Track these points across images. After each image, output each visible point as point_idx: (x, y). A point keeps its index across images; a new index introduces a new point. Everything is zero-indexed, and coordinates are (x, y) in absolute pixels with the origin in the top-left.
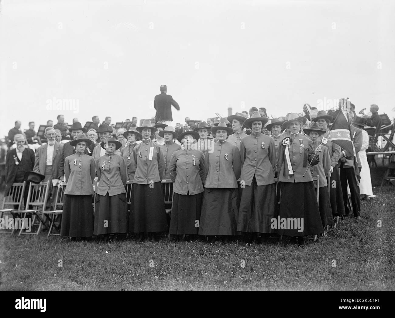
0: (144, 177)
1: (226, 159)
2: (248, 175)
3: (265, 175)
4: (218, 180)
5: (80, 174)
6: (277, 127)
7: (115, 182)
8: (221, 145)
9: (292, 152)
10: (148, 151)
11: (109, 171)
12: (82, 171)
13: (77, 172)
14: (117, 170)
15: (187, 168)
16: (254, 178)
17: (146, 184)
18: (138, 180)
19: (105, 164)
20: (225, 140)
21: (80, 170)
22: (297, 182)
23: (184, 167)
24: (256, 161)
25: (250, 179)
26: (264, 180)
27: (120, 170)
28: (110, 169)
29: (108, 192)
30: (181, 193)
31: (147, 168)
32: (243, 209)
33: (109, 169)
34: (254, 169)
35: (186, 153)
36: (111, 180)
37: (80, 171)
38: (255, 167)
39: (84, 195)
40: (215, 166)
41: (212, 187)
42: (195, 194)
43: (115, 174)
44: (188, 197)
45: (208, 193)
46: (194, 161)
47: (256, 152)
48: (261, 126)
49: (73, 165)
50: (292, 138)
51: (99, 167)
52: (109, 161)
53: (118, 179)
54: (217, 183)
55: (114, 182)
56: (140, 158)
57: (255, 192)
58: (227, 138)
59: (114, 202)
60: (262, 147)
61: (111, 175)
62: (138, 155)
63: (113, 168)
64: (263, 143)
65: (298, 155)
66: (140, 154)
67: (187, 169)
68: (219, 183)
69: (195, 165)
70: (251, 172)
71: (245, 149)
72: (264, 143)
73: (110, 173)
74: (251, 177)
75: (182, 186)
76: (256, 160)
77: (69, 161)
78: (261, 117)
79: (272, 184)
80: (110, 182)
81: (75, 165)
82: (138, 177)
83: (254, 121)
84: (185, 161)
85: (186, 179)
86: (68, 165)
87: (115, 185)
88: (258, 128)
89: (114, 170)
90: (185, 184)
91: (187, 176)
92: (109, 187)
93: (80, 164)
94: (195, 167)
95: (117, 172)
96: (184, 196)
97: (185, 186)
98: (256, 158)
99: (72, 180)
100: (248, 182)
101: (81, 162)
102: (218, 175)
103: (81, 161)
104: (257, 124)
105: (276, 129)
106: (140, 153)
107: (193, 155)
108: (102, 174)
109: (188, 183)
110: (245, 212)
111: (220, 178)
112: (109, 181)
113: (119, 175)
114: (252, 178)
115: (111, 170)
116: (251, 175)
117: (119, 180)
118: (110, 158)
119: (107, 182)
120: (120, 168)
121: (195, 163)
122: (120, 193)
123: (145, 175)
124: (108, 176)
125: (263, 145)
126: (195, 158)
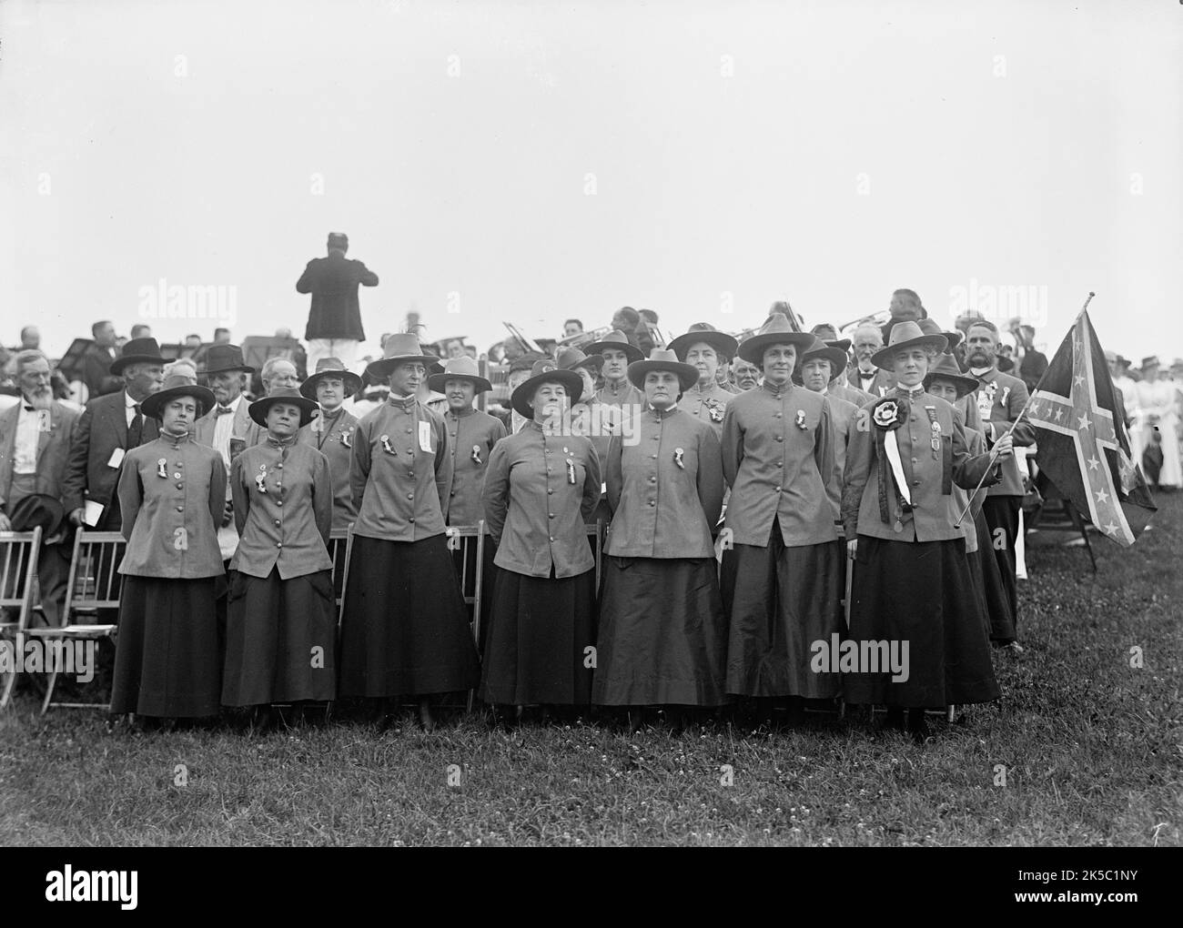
0: (404, 518)
1: (679, 467)
2: (757, 515)
3: (809, 514)
4: (653, 533)
5: (180, 508)
6: (822, 366)
7: (300, 533)
8: (659, 420)
9: (910, 446)
10: (412, 433)
11: (280, 496)
12: (184, 500)
13: (168, 500)
14: (305, 494)
15: (550, 490)
16: (776, 523)
17: (413, 540)
18: (382, 526)
19: (264, 474)
20: (672, 404)
21: (179, 494)
22: (923, 541)
23: (542, 489)
24: (780, 467)
25: (764, 526)
26: (806, 530)
27: (313, 497)
28: (284, 490)
29: (276, 564)
30: (528, 570)
31: (412, 490)
32: (744, 623)
33: (279, 490)
34: (774, 492)
35: (545, 444)
36: (287, 526)
37: (179, 499)
38: (778, 488)
39: (194, 577)
40: (642, 490)
41: (635, 555)
42: (574, 573)
43: (299, 507)
44: (553, 583)
45: (619, 571)
46: (572, 468)
47: (780, 441)
48: (792, 360)
49: (155, 476)
50: (905, 402)
51: (243, 483)
52: (280, 465)
53: (306, 525)
54: (651, 542)
55: (296, 533)
56: (386, 456)
57: (778, 571)
58: (680, 397)
59: (298, 598)
60: (798, 426)
61: (287, 511)
62: (380, 445)
63: (294, 487)
64: (801, 414)
65: (928, 455)
66: (386, 444)
67: (549, 493)
68: (658, 541)
69: (576, 483)
70: (767, 502)
71: (743, 432)
72: (802, 412)
73: (284, 502)
74: (768, 517)
75: (531, 548)
76: (780, 464)
77: (137, 463)
78: (792, 331)
79: (828, 543)
80: (284, 532)
81: (160, 477)
82: (382, 519)
83: (774, 344)
84: (543, 469)
85: (548, 526)
86: (136, 478)
87: (298, 544)
88: (785, 367)
89: (298, 494)
90: (543, 544)
91: (551, 518)
92: (279, 550)
93: (178, 475)
94: (573, 488)
95: (304, 500)
96: (538, 580)
97: (544, 549)
98: (782, 459)
99: (149, 528)
100: (758, 535)
101: (180, 467)
102: (654, 516)
103: (180, 464)
104: (782, 354)
105: (818, 370)
106: (388, 441)
107: (566, 450)
108: (252, 506)
109: (552, 538)
110: (749, 632)
111: (662, 526)
112: (277, 530)
113: (309, 512)
114: (770, 524)
115: (287, 494)
116: (767, 514)
117: (308, 527)
118: (284, 454)
119: (274, 534)
120: (313, 488)
121: (575, 476)
122: (315, 569)
123: (407, 511)
124: (278, 513)
125: (801, 420)
126: (571, 458)
